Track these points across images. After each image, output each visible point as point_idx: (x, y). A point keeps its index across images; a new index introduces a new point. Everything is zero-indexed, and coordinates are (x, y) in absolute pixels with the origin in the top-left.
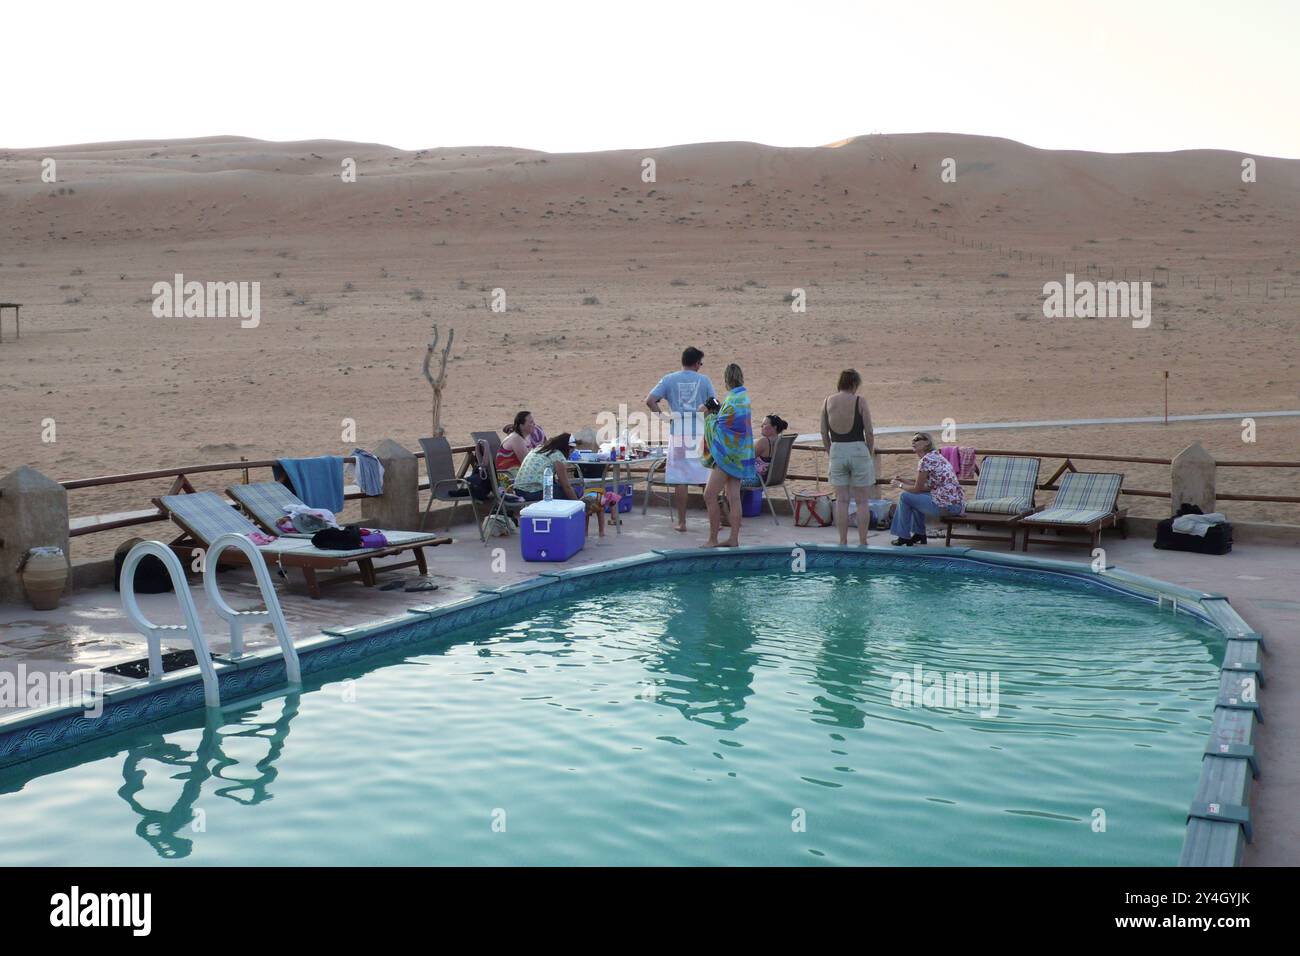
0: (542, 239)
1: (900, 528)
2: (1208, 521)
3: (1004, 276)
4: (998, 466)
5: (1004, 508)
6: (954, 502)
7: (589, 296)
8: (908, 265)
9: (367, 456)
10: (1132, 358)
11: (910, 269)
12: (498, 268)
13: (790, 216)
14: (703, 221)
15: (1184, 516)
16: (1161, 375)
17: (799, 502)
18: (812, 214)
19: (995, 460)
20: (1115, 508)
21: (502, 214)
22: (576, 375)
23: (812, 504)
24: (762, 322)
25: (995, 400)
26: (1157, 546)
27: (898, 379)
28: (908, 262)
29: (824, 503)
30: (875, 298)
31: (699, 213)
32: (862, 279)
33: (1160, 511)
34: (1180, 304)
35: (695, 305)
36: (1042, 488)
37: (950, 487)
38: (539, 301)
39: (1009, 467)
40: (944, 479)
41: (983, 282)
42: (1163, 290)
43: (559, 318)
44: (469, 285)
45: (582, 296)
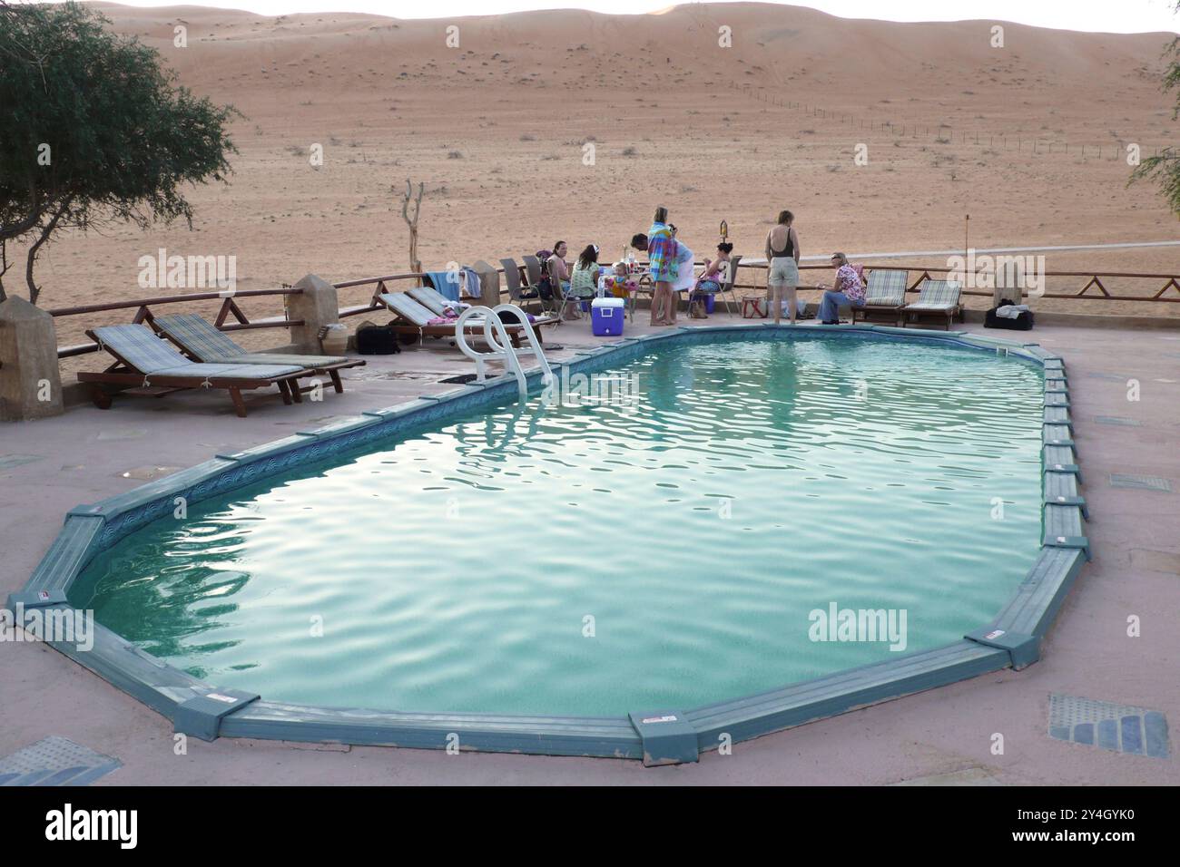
0: (399, 98)
1: (824, 315)
2: (1018, 309)
3: (811, 132)
4: (881, 276)
5: (889, 302)
6: (860, 297)
7: (454, 150)
8: (727, 122)
9: (471, 271)
10: (929, 205)
11: (728, 125)
12: (361, 125)
13: (620, 78)
14: (543, 82)
15: (1004, 307)
16: (963, 218)
17: (746, 302)
18: (639, 76)
19: (878, 272)
20: (958, 304)
21: (360, 76)
22: (474, 220)
23: (755, 303)
24: (611, 174)
25: (826, 238)
26: (985, 326)
27: (743, 222)
28: (726, 119)
29: (763, 302)
30: (702, 152)
31: (539, 74)
32: (687, 135)
33: (986, 304)
34: (962, 157)
35: (548, 159)
36: (909, 291)
37: (857, 288)
38: (407, 155)
39: (888, 277)
40: (853, 283)
41: (793, 138)
42: (947, 146)
43: (433, 171)
44: (339, 141)
45: (447, 151)
